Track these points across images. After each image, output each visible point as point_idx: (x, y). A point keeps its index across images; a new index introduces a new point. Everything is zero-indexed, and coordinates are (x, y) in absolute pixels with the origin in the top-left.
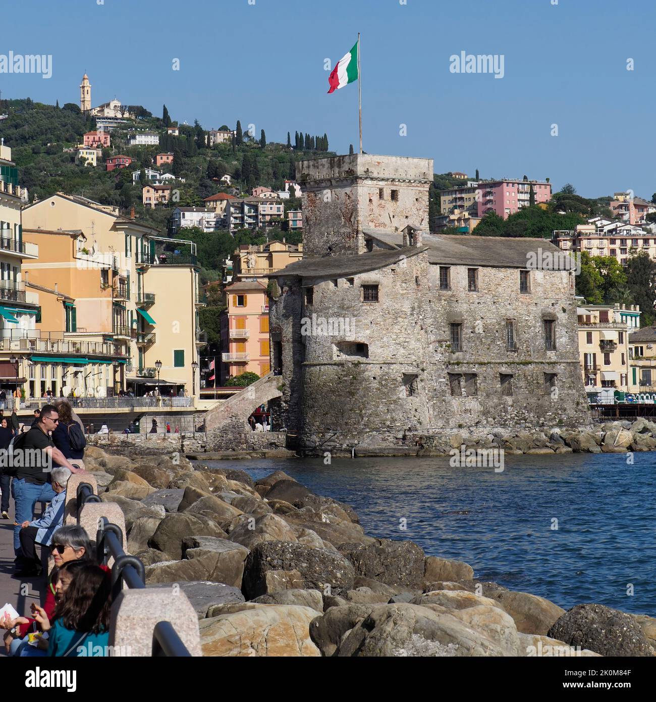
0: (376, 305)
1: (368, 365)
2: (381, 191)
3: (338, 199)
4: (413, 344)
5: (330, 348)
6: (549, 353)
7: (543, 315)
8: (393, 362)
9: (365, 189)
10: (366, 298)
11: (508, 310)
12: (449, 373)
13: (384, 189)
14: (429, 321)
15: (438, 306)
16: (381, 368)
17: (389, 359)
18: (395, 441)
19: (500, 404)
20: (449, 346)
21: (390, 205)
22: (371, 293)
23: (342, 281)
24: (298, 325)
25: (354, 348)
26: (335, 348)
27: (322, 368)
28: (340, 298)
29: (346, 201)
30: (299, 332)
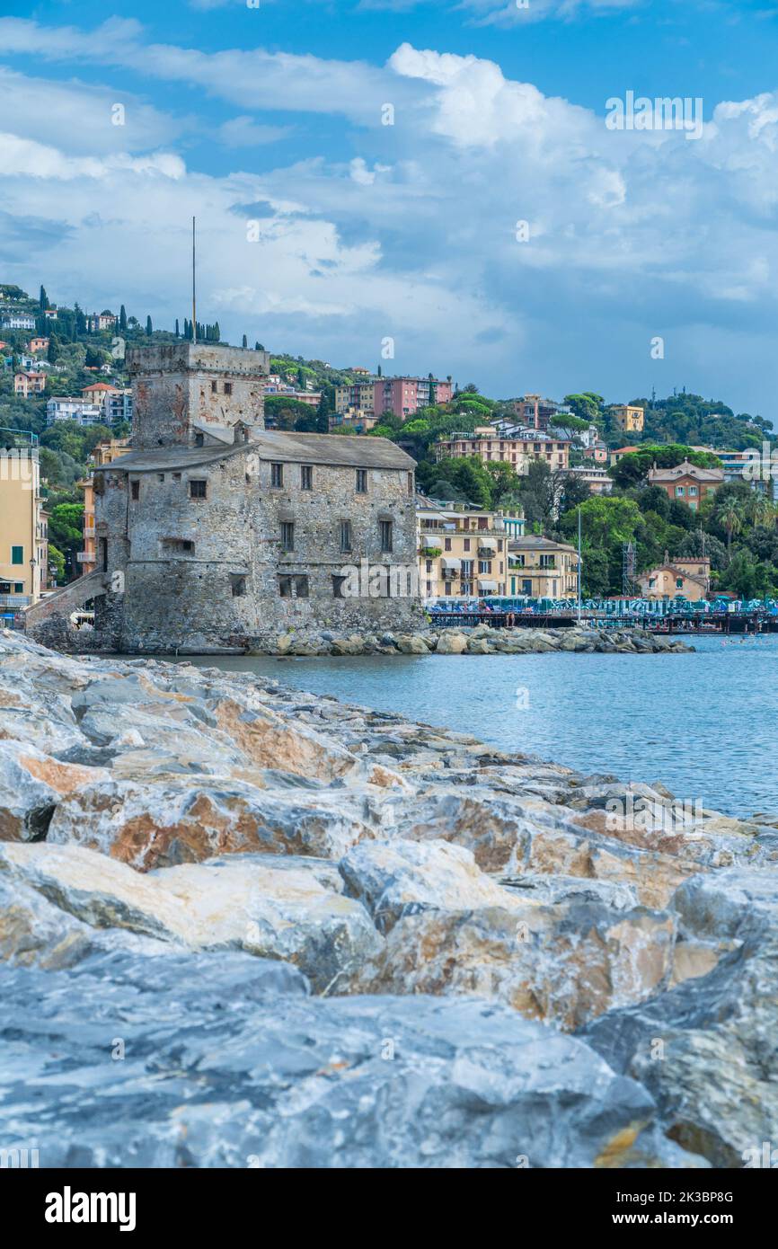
0: (205, 503)
1: (194, 563)
2: (214, 384)
3: (169, 391)
4: (241, 543)
5: (155, 545)
6: (384, 556)
7: (380, 516)
8: (220, 561)
9: (197, 381)
11: (342, 510)
12: (278, 574)
13: (217, 382)
14: (259, 520)
15: (268, 505)
16: (208, 566)
17: (217, 558)
18: (221, 642)
19: (331, 607)
20: (279, 546)
21: (223, 400)
22: (199, 489)
23: (169, 478)
24: (124, 521)
25: (180, 546)
26: (160, 545)
27: (148, 565)
28: (167, 494)
29: (177, 393)
30: (125, 529)
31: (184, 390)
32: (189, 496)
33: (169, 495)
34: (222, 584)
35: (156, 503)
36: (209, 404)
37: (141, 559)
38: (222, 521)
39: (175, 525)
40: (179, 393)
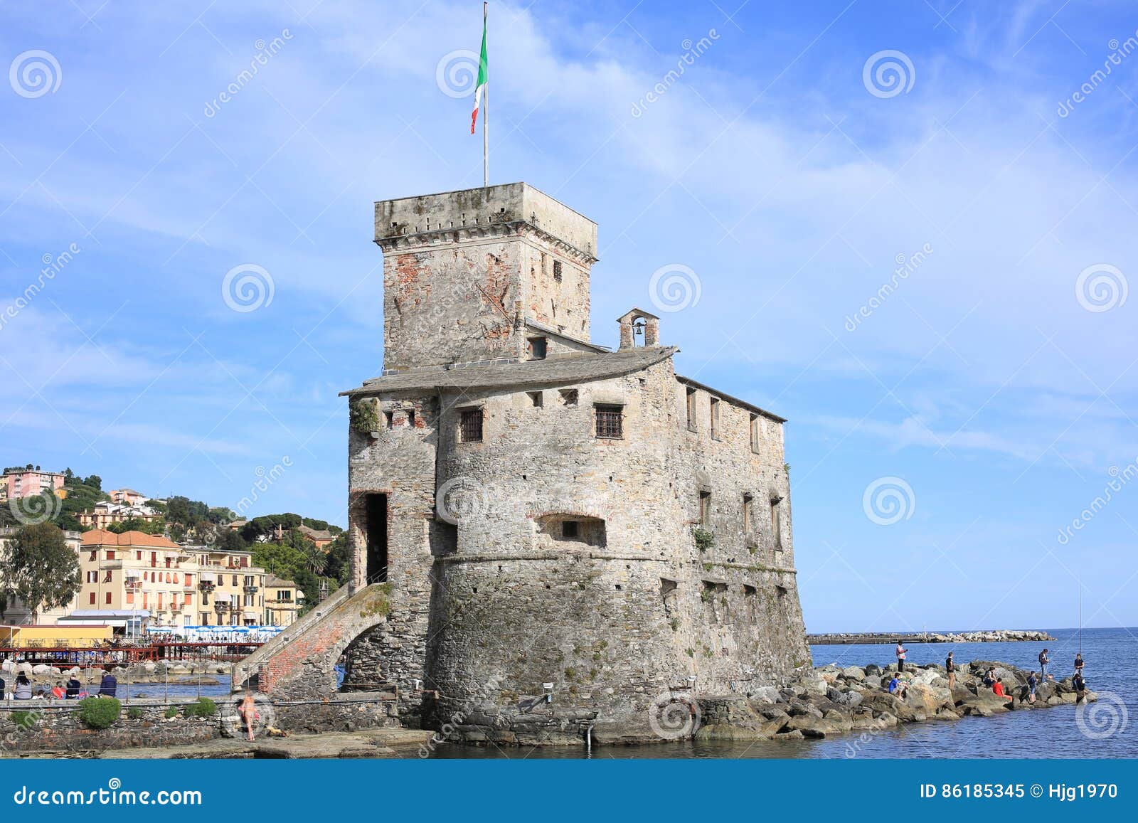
0: (619, 444)
1: (606, 561)
2: (544, 257)
3: (472, 265)
4: (669, 524)
5: (524, 525)
8: (647, 557)
9: (528, 247)
10: (602, 430)
11: (743, 477)
12: (703, 581)
13: (547, 257)
14: (682, 483)
15: (687, 459)
16: (628, 567)
17: (640, 550)
21: (553, 286)
23: (552, 397)
25: (560, 530)
26: (533, 526)
27: (506, 566)
28: (549, 429)
29: (490, 269)
30: (433, 499)
31: (507, 262)
32: (595, 434)
33: (555, 431)
34: (651, 599)
35: (525, 447)
37: (488, 554)
38: (645, 483)
39: (569, 488)
40: (496, 268)
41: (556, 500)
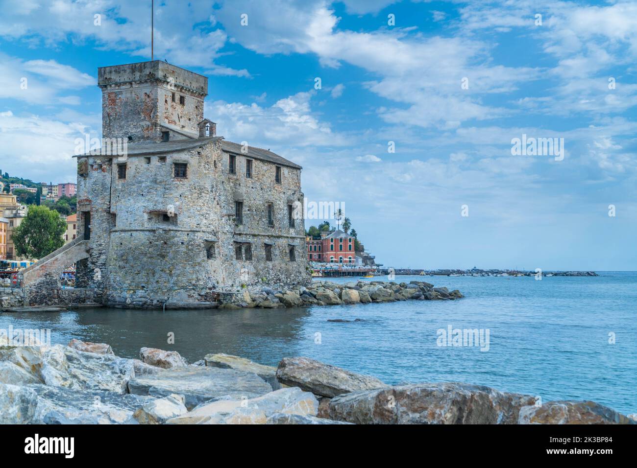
0: (185, 181)
1: (177, 232)
2: (173, 95)
3: (138, 98)
4: (212, 216)
5: (142, 216)
6: (291, 229)
7: (288, 202)
8: (198, 230)
9: (163, 91)
10: (177, 175)
11: (269, 195)
12: (234, 242)
13: (176, 94)
14: (223, 198)
15: (228, 187)
16: (188, 234)
17: (195, 227)
18: (199, 297)
19: (265, 268)
20: (234, 220)
21: (179, 107)
22: (181, 170)
23: (155, 160)
24: (108, 198)
25: (161, 218)
26: (146, 216)
27: (134, 234)
28: (153, 174)
29: (146, 100)
30: (109, 204)
31: (152, 97)
32: (173, 176)
33: (155, 175)
34: (199, 249)
35: (143, 182)
36: (170, 110)
37: (127, 228)
38: (199, 198)
39: (161, 200)
40: (148, 100)
41: (155, 205)
